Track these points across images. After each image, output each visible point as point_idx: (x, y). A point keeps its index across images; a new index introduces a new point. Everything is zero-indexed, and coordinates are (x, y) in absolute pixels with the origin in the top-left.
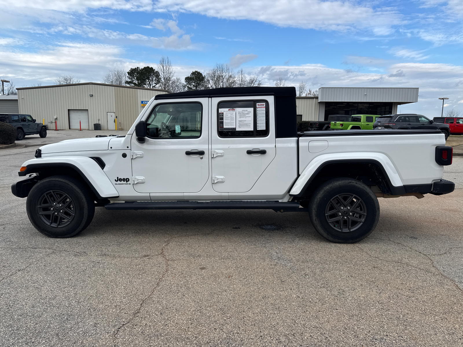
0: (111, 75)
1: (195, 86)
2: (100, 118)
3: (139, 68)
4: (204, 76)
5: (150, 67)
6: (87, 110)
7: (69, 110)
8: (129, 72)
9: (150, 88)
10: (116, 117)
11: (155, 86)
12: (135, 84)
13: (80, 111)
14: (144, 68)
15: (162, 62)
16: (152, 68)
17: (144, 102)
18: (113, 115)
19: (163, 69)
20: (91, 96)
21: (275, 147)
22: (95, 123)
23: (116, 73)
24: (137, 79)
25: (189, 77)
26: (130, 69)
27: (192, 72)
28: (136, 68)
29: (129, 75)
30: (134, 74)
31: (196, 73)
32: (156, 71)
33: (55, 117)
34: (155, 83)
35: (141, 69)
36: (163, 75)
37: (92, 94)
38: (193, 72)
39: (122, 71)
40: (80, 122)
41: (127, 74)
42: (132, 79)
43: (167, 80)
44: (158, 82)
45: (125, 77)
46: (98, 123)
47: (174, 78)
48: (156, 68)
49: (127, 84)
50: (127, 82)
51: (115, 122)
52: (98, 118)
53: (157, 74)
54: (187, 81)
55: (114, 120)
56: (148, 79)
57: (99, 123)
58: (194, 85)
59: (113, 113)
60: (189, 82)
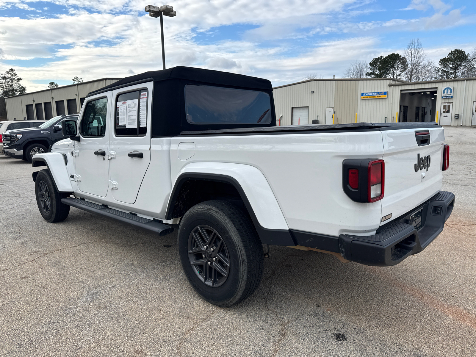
0: (352, 68)
1: (453, 69)
2: (319, 115)
3: (383, 57)
4: (468, 54)
5: (396, 54)
6: (308, 107)
7: (292, 108)
8: (371, 63)
9: (394, 77)
10: (334, 113)
11: (400, 74)
12: (376, 75)
13: (301, 109)
14: (389, 55)
15: (411, 46)
16: (398, 55)
17: (364, 94)
18: (332, 110)
19: (411, 54)
20: (312, 92)
21: (150, 149)
22: (314, 119)
23: (357, 65)
24: (379, 70)
25: (445, 58)
26: (372, 59)
27: (450, 52)
28: (379, 57)
29: (370, 66)
30: (376, 64)
31: (457, 52)
32: (402, 58)
33: (281, 115)
34: (401, 71)
35: (385, 57)
36: (411, 61)
37: (313, 91)
38: (452, 52)
39: (364, 62)
40: (299, 119)
41: (369, 65)
42: (373, 70)
43: (416, 65)
44: (405, 68)
45: (366, 69)
46: (316, 119)
47: (425, 62)
48: (403, 54)
49: (368, 76)
50: (368, 74)
51: (332, 117)
52: (317, 115)
53: (403, 61)
54: (441, 64)
55: (332, 116)
56: (393, 67)
57: (318, 120)
58: (451, 68)
59: (332, 108)
60: (444, 65)
